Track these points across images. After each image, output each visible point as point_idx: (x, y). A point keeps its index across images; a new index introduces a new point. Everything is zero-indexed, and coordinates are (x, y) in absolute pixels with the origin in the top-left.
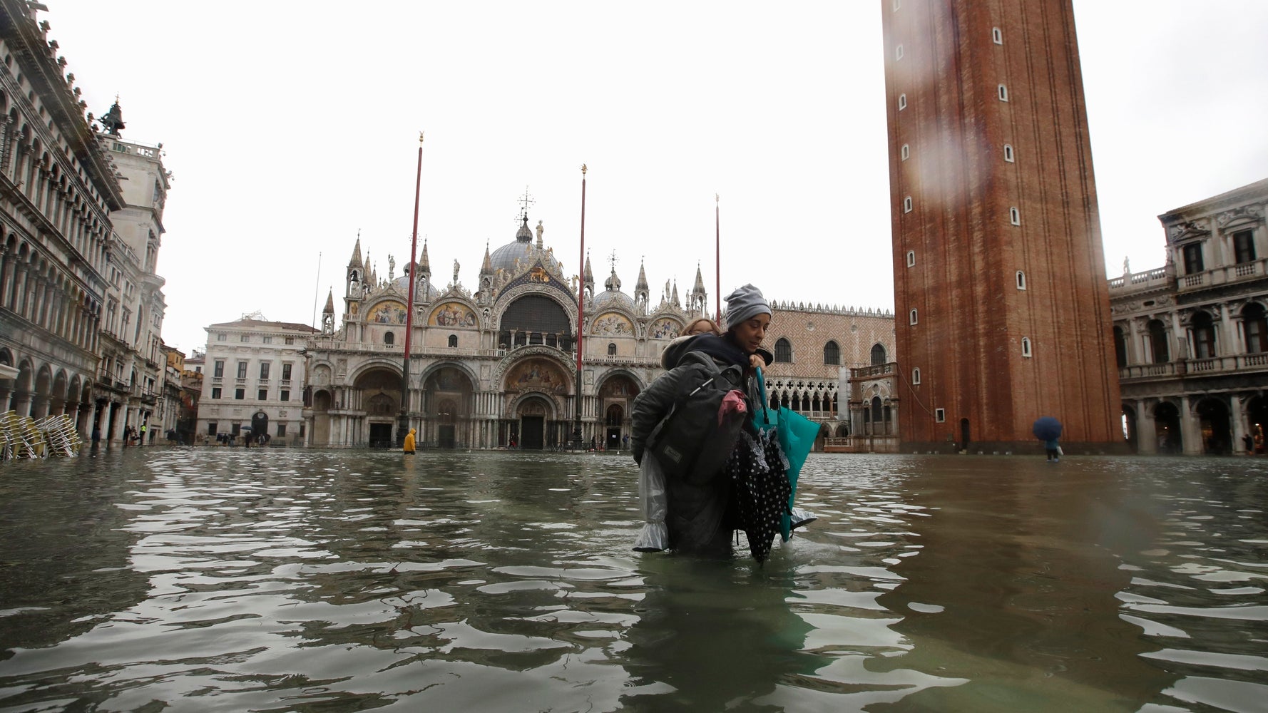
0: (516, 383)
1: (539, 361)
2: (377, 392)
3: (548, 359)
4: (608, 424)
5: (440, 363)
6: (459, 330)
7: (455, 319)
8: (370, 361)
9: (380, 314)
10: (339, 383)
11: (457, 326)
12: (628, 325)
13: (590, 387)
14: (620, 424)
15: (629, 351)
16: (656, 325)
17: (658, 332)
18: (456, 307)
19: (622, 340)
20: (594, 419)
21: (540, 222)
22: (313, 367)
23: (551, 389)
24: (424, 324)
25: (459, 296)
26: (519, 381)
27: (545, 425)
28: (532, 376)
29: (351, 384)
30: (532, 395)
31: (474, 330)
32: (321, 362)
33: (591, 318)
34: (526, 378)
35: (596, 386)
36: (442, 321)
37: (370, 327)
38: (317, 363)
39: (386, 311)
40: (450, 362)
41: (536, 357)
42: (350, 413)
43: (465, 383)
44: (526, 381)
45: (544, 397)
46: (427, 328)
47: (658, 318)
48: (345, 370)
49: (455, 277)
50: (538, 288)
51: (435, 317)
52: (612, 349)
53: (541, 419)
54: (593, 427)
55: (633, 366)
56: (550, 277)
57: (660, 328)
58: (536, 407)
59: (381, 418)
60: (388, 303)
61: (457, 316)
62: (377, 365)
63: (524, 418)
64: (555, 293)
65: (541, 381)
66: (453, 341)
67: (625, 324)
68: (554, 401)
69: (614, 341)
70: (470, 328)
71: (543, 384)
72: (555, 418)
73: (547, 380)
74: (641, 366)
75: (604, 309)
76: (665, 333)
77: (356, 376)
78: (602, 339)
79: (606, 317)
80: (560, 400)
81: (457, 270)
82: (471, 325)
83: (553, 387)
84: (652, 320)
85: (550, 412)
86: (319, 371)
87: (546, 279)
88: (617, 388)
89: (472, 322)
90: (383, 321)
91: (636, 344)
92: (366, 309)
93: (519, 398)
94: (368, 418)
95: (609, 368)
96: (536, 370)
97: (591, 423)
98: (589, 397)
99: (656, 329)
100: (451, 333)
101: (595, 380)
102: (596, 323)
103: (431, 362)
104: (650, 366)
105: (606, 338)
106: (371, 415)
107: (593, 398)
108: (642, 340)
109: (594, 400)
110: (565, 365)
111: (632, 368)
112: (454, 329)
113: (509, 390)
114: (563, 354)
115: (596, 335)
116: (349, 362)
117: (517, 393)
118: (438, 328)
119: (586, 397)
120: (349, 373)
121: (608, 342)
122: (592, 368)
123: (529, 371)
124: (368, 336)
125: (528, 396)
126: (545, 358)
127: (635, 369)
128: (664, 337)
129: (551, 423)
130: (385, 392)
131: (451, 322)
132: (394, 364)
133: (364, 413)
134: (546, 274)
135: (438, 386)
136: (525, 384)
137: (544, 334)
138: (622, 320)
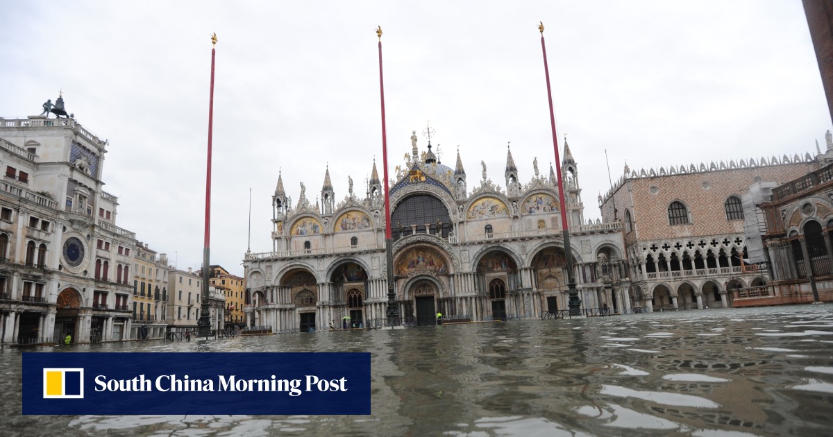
0: (406, 269)
1: (421, 247)
2: (301, 288)
3: (428, 245)
4: (492, 297)
5: (340, 259)
6: (358, 232)
7: (354, 224)
8: (289, 265)
9: (300, 228)
10: (268, 284)
11: (356, 229)
12: (501, 206)
13: (467, 265)
14: (503, 296)
15: (504, 229)
16: (528, 202)
17: (531, 208)
18: (353, 214)
19: (498, 220)
20: (474, 294)
21: (414, 133)
22: (249, 274)
23: (435, 271)
24: (330, 231)
25: (355, 205)
26: (408, 267)
27: (436, 303)
28: (418, 262)
29: (277, 283)
30: (420, 278)
31: (369, 231)
32: (254, 270)
33: (465, 205)
34: (413, 264)
35: (472, 263)
36: (344, 228)
37: (293, 240)
38: (252, 271)
39: (304, 225)
40: (347, 258)
41: (417, 245)
42: (278, 306)
43: (362, 275)
44: (414, 267)
45: (431, 279)
46: (333, 234)
47: (529, 195)
48: (271, 274)
49: (351, 191)
50: (418, 188)
51: (339, 225)
52: (489, 229)
53: (432, 297)
54: (473, 301)
55: (506, 241)
56: (426, 176)
57: (532, 203)
58: (428, 288)
59: (307, 308)
60: (305, 219)
61: (356, 221)
62: (294, 267)
63: (418, 299)
64: (432, 189)
65: (426, 265)
66: (354, 241)
67: (498, 205)
68: (439, 281)
69: (489, 222)
70: (366, 229)
71: (428, 267)
72: (441, 296)
73: (432, 263)
74: (514, 240)
75: (476, 195)
76: (538, 208)
77: (280, 277)
78: (478, 222)
79: (480, 202)
80: (443, 279)
81: (351, 185)
82: (367, 227)
83: (437, 269)
84: (524, 197)
85: (438, 291)
86: (255, 276)
87: (423, 179)
88: (497, 263)
89: (367, 224)
90: (302, 233)
91: (510, 222)
92: (288, 227)
93: (409, 281)
94: (297, 310)
95: (482, 246)
96: (421, 256)
97: (471, 298)
98: (467, 274)
99: (528, 206)
100: (352, 235)
101: (471, 258)
102: (472, 209)
103: (333, 259)
104: (523, 239)
105: (482, 220)
106: (300, 306)
107: (471, 275)
108: (516, 217)
109: (472, 276)
110: (442, 249)
111: (505, 243)
112: (354, 232)
113: (400, 276)
114: (439, 239)
115: (472, 220)
116: (273, 266)
117: (407, 277)
118: (342, 233)
119: (464, 274)
120: (274, 276)
121: (484, 224)
122: (467, 248)
123: (415, 258)
124: (293, 246)
125: (417, 279)
126: (425, 245)
127: (508, 244)
128: (537, 212)
129: (441, 301)
130: (307, 288)
131: (352, 227)
132: (305, 265)
133: (293, 306)
134: (423, 174)
135: (346, 279)
136: (413, 270)
137: (427, 225)
138: (495, 202)
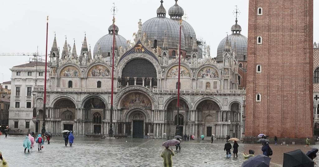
0: (128, 104)
1: (138, 93)
2: (65, 109)
3: (141, 92)
4: (176, 124)
5: (90, 96)
6: (102, 78)
7: (100, 73)
8: (60, 96)
9: (66, 72)
10: (47, 106)
11: (101, 76)
13: (162, 106)
14: (182, 124)
16: (202, 71)
17: (203, 75)
18: (100, 67)
19: (184, 79)
20: (163, 122)
21: (140, 20)
23: (145, 107)
24: (85, 76)
25: (101, 62)
26: (130, 103)
27: (144, 125)
28: (136, 100)
29: (52, 106)
30: (136, 110)
31: (109, 78)
33: (166, 69)
34: (133, 101)
35: (165, 105)
36: (94, 75)
37: (62, 79)
38: (38, 98)
39: (69, 71)
40: (94, 95)
41: (135, 91)
42: (52, 120)
43: (102, 105)
44: (133, 103)
45: (142, 111)
46: (86, 78)
47: (203, 67)
48: (49, 100)
50: (139, 55)
51: (90, 73)
53: (143, 121)
54: (163, 126)
56: (145, 49)
57: (204, 72)
58: (141, 115)
59: (68, 122)
60: (69, 67)
61: (101, 71)
62: (63, 98)
63: (134, 121)
64: (148, 57)
65: (140, 103)
66: (99, 84)
67: (185, 71)
68: (147, 112)
69: (180, 80)
70: (107, 77)
71: (141, 104)
72: (147, 121)
73: (143, 102)
76: (207, 75)
77: (54, 103)
78: (173, 80)
80: (149, 112)
82: (107, 75)
83: (146, 106)
84: (200, 68)
85: (146, 118)
86: (39, 101)
87: (143, 50)
89: (108, 74)
90: (67, 75)
91: (190, 82)
92: (59, 71)
93: (129, 112)
94: (62, 122)
95: (171, 96)
96: (138, 97)
97: (162, 124)
98: (161, 111)
99: (202, 73)
100: (98, 80)
101: (164, 102)
102: (170, 72)
103: (86, 95)
105: (175, 79)
106: (64, 120)
107: (163, 111)
108: (193, 79)
109: (164, 112)
110: (149, 95)
111: (183, 96)
112: (99, 78)
113: (124, 108)
114: (147, 89)
115: (170, 78)
116: (50, 96)
117: (128, 109)
118: (92, 78)
119: (159, 111)
120: (51, 101)
121: (176, 81)
122: (163, 96)
123: (134, 98)
124: (61, 83)
125: (134, 110)
126: (139, 92)
127: (185, 96)
128: (206, 77)
129: (147, 124)
130: (69, 109)
131: (98, 75)
132: (70, 97)
133: (60, 120)
134: (143, 47)
135: (93, 106)
136: (132, 105)
